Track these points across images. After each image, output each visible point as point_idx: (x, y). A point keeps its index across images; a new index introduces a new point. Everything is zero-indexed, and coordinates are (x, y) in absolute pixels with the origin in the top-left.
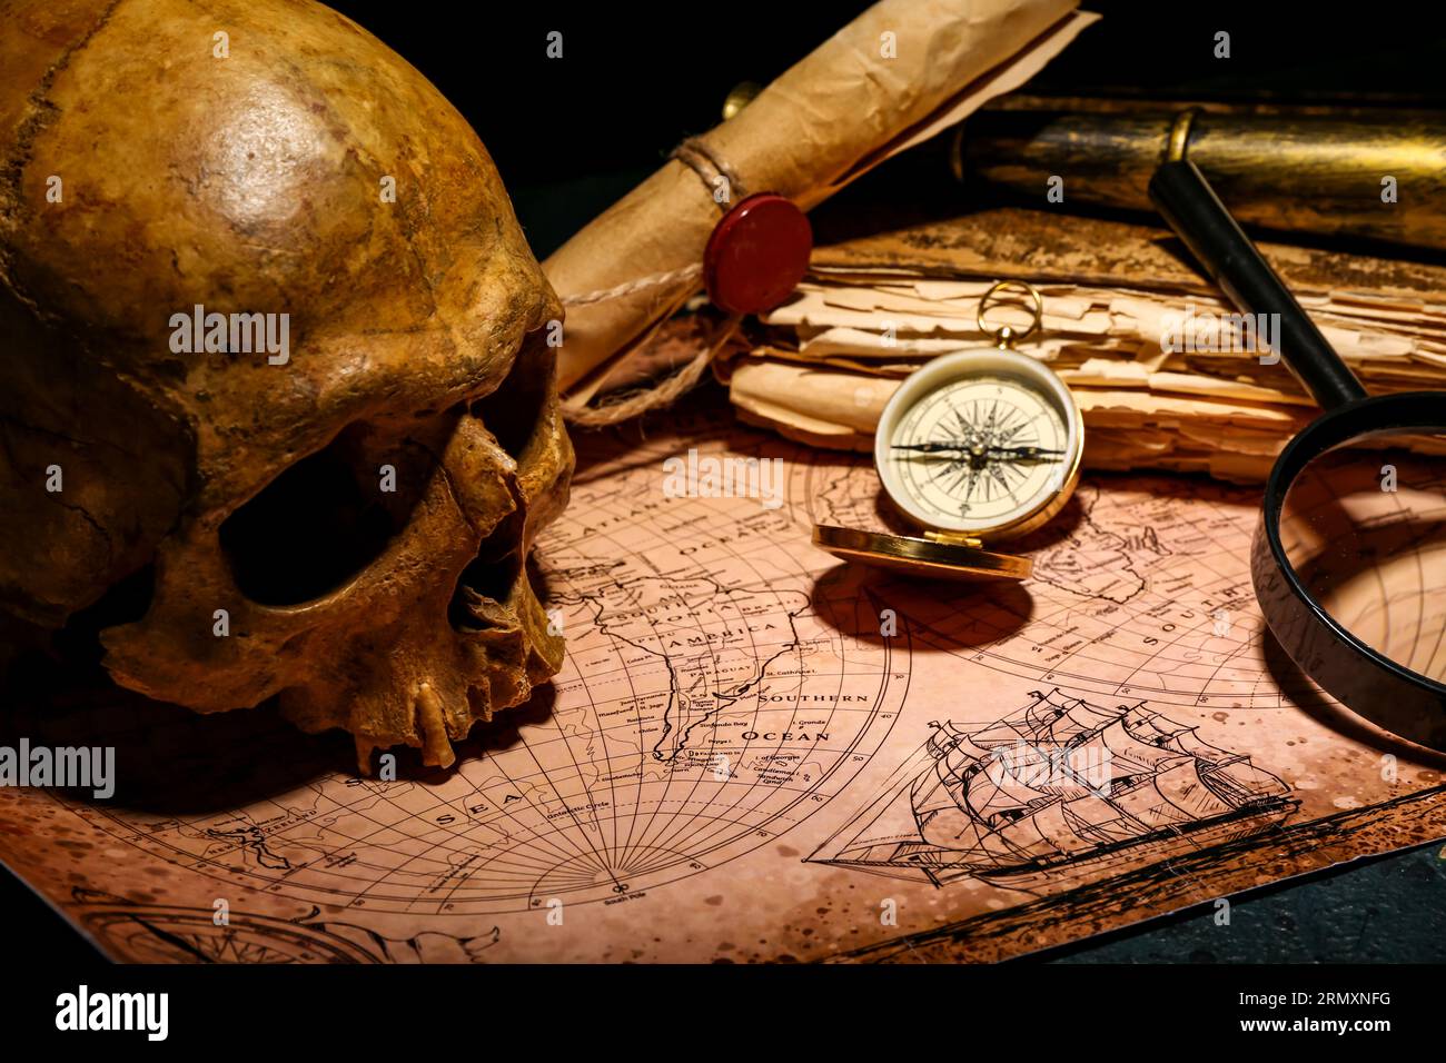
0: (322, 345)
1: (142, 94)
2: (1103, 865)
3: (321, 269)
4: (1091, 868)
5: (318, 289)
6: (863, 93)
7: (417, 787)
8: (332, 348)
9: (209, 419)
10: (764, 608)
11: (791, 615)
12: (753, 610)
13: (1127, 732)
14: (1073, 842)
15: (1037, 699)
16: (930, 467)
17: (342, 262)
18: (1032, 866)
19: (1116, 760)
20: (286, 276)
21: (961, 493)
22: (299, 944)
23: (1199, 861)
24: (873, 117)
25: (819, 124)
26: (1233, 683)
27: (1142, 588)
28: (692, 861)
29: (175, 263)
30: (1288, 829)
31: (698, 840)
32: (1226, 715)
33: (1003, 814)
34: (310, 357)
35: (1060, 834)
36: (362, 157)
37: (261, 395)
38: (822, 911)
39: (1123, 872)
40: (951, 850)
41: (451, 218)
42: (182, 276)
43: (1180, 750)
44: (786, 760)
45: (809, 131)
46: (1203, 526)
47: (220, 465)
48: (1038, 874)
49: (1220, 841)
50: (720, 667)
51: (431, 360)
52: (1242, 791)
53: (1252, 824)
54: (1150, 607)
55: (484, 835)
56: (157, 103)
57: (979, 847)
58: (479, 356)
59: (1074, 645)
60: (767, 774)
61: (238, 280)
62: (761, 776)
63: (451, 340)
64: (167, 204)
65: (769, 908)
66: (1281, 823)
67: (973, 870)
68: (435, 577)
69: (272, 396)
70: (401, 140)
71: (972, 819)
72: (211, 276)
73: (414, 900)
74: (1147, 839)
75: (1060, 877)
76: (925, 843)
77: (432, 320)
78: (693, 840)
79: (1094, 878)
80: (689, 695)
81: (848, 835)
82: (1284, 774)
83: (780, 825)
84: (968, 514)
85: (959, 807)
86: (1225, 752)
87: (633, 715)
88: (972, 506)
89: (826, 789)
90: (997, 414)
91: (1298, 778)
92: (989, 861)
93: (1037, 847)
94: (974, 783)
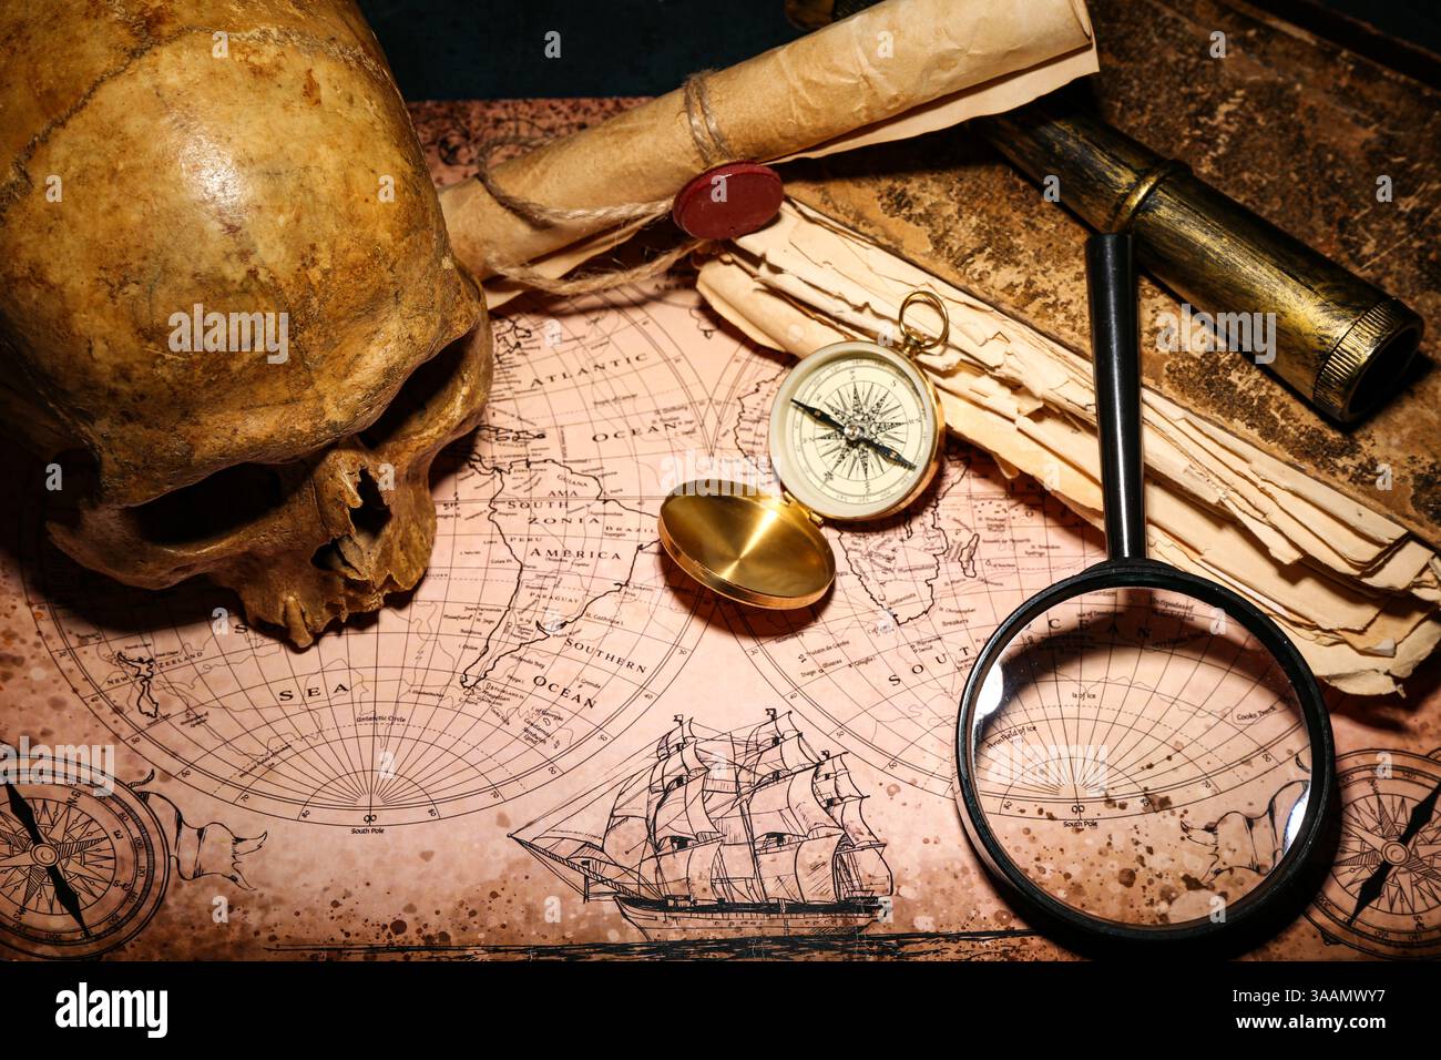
0: (202, 420)
1: (94, 192)
2: (711, 923)
3: (205, 371)
4: (701, 923)
5: (201, 385)
6: (854, 91)
7: (283, 650)
8: (210, 422)
9: (111, 451)
10: (623, 531)
11: (640, 548)
12: (614, 531)
13: (813, 783)
14: (705, 890)
15: (769, 718)
16: (818, 426)
17: (226, 365)
18: (661, 905)
19: (786, 812)
20: (174, 376)
21: (831, 460)
22: (121, 818)
23: (779, 947)
24: (860, 110)
25: (806, 108)
26: (926, 754)
27: (926, 612)
28: (432, 807)
29: (90, 350)
30: (861, 938)
31: (449, 785)
32: (898, 789)
33: (673, 839)
34: (191, 428)
35: (700, 878)
36: (263, 276)
37: (150, 447)
38: (494, 895)
39: (720, 937)
40: (616, 865)
41: (341, 312)
42: (94, 360)
43: (839, 821)
44: (551, 719)
45: (797, 112)
46: (1022, 548)
47: (116, 482)
48: (660, 915)
49: (806, 932)
50: (557, 592)
51: (298, 427)
52: (856, 883)
53: (840, 922)
54: (918, 639)
55: (305, 723)
56: (104, 205)
57: (636, 869)
58: (345, 420)
59: (833, 664)
60: (532, 729)
61: (135, 374)
62: (526, 730)
63: (322, 408)
64: (91, 301)
65: (460, 878)
66: (861, 928)
67: (619, 892)
68: (299, 544)
69: (158, 450)
70: (306, 250)
71: (649, 836)
72: (116, 366)
73: (225, 782)
74: (755, 908)
75: (674, 924)
76: (602, 850)
77: (309, 392)
78: (444, 784)
79: (695, 935)
80: (518, 617)
81: (553, 820)
82: (899, 874)
83: (513, 789)
84: (829, 483)
85: (647, 819)
86: (871, 833)
87: (466, 625)
88: (835, 477)
89: (564, 763)
90: (885, 403)
91: (906, 882)
92: (634, 888)
93: (676, 885)
94: (672, 796)
